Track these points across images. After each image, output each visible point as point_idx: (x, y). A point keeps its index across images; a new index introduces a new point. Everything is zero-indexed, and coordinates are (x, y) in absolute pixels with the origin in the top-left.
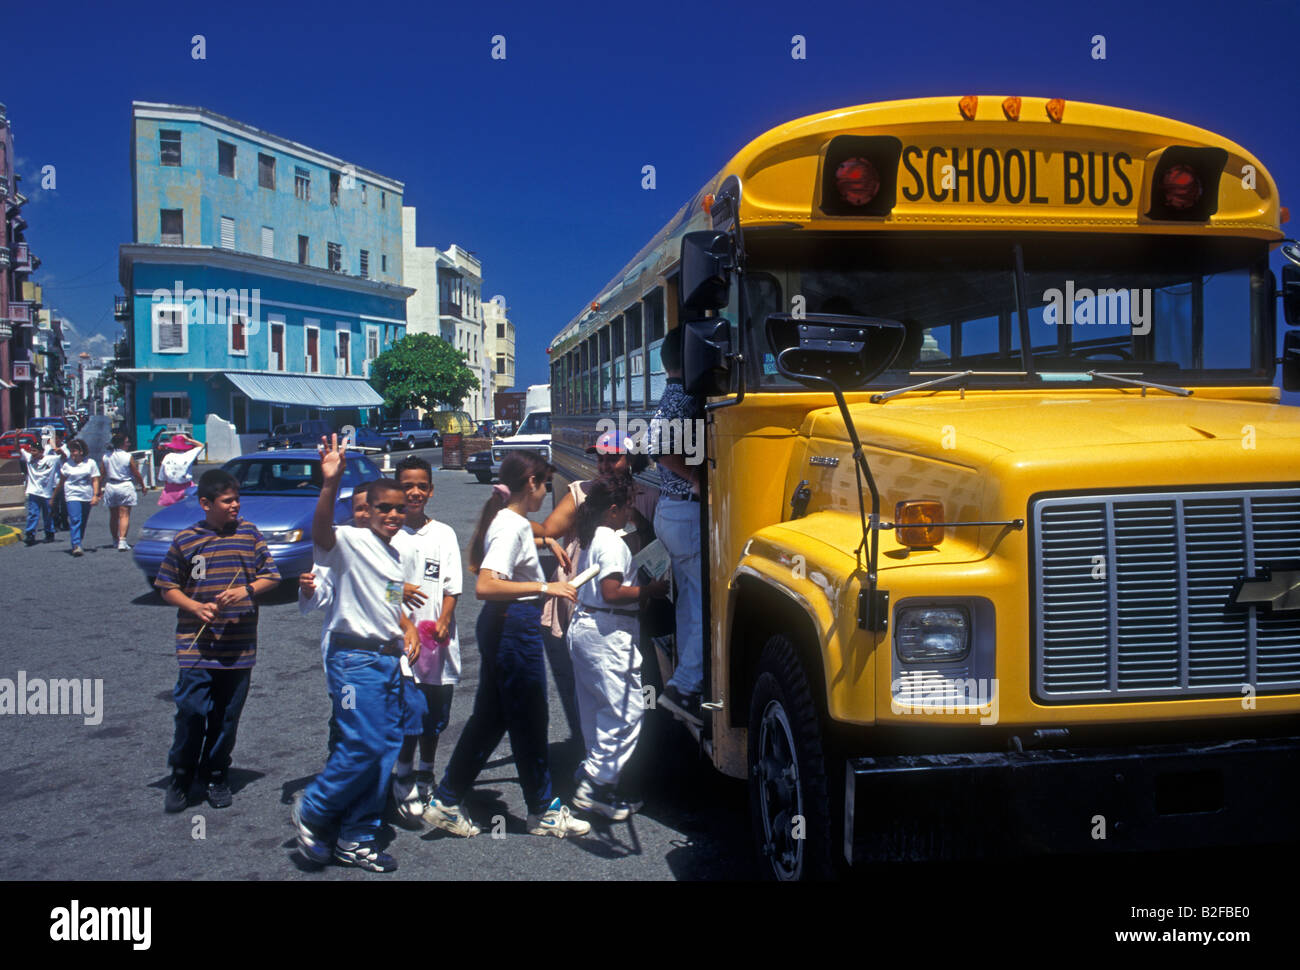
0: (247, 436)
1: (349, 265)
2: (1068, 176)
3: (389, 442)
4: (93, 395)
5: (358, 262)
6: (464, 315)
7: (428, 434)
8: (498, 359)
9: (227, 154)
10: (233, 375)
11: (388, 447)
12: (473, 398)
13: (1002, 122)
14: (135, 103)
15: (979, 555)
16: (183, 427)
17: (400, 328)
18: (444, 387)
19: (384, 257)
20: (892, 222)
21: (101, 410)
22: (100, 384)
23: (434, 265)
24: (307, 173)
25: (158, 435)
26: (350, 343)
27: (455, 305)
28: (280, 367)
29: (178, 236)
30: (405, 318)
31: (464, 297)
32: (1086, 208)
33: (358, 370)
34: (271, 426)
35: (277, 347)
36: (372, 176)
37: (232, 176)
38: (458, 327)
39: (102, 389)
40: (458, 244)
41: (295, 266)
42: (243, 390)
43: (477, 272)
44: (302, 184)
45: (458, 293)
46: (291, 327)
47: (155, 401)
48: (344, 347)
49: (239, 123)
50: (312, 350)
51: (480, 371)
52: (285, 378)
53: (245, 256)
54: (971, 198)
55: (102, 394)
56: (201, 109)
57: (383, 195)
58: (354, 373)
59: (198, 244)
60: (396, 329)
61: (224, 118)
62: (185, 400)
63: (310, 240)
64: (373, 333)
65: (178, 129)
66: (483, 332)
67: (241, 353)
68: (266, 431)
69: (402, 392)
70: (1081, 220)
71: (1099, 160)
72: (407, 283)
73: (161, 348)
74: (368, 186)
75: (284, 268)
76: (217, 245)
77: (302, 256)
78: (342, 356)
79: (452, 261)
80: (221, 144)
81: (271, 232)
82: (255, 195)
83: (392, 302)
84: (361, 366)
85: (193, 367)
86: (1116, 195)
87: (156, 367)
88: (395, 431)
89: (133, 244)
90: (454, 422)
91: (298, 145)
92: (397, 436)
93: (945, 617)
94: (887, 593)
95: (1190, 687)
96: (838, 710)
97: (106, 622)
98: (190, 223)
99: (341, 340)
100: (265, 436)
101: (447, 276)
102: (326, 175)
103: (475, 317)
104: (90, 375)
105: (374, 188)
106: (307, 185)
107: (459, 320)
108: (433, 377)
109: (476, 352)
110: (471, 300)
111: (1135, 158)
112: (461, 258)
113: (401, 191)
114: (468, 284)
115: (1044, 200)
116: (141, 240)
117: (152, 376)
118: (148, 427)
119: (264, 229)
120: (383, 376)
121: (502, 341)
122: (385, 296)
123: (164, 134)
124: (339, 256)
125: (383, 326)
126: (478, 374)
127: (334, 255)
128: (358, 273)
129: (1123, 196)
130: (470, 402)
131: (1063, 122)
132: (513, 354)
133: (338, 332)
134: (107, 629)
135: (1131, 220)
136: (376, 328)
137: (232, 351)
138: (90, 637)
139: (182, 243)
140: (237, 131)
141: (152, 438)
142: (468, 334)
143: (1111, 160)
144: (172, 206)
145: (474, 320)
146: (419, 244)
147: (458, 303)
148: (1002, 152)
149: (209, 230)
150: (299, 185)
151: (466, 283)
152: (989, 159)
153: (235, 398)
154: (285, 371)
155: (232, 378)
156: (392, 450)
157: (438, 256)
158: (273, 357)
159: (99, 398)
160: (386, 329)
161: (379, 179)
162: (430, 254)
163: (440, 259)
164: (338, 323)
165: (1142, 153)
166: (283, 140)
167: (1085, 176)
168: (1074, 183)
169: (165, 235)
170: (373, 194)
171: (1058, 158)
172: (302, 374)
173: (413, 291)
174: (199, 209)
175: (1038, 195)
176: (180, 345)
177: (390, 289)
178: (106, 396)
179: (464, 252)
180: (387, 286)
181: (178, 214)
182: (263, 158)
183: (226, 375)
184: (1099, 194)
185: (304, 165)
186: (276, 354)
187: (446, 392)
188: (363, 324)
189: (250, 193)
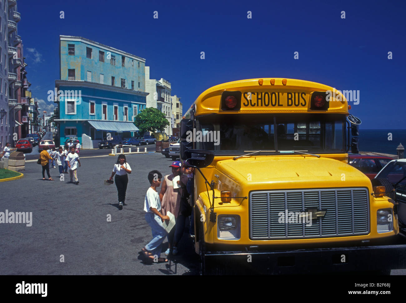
0: (95, 141)
1: (128, 86)
2: (288, 99)
3: (140, 142)
4: (47, 125)
5: (131, 85)
6: (165, 101)
7: (153, 140)
8: (177, 115)
9: (89, 51)
10: (90, 121)
11: (140, 144)
12: (168, 128)
13: (270, 86)
14: (60, 36)
15: (238, 205)
16: (75, 138)
17: (144, 106)
18: (158, 125)
19: (139, 83)
20: (240, 112)
21: (50, 130)
22: (50, 121)
23: (155, 85)
24: (114, 57)
25: (67, 141)
26: (128, 111)
27: (162, 98)
28: (105, 119)
29: (74, 77)
30: (146, 103)
31: (165, 95)
32: (293, 107)
33: (130, 119)
34: (102, 138)
35: (105, 112)
36: (135, 57)
37: (91, 58)
38: (163, 105)
39: (50, 123)
40: (163, 78)
41: (111, 86)
42: (93, 126)
43: (170, 87)
44: (113, 60)
45: (163, 94)
46: (109, 106)
47: (66, 130)
48: (126, 112)
49: (93, 41)
50: (116, 113)
51: (171, 119)
52: (107, 122)
53: (94, 83)
54: (262, 105)
55: (50, 125)
56: (81, 37)
57: (139, 63)
58: (129, 120)
59: (80, 80)
60: (143, 106)
61: (88, 40)
62: (76, 129)
63: (115, 78)
64: (135, 107)
65: (74, 44)
66: (172, 106)
67: (93, 114)
68: (101, 139)
69: (145, 127)
70: (292, 110)
71: (297, 95)
72: (146, 91)
73: (68, 113)
74: (134, 60)
75: (107, 87)
76: (86, 80)
77: (113, 83)
78: (125, 115)
79: (161, 84)
80: (87, 48)
81: (103, 75)
82: (98, 64)
83: (142, 98)
84: (131, 118)
85: (78, 119)
86: (302, 104)
87: (66, 119)
88: (142, 139)
89: (59, 80)
90: (161, 136)
91: (112, 48)
92: (143, 141)
93: (230, 219)
94: (216, 213)
95: (288, 237)
96: (206, 240)
97: (46, 205)
98: (78, 73)
99: (125, 110)
100: (100, 141)
101: (160, 89)
102: (121, 57)
103: (169, 101)
104: (47, 118)
105: (136, 61)
106: (115, 60)
107: (163, 103)
108: (154, 122)
109: (169, 113)
110: (168, 96)
111: (307, 94)
112: (164, 82)
113: (145, 62)
114: (166, 91)
115: (282, 105)
116: (62, 79)
117: (65, 122)
118: (64, 138)
119: (101, 75)
120: (138, 122)
121: (178, 109)
122: (139, 95)
123: (69, 45)
124: (125, 83)
125: (139, 105)
126: (169, 120)
127: (123, 83)
128: (131, 88)
129: (304, 104)
130: (167, 129)
131: (286, 85)
132: (182, 113)
133: (124, 107)
134: (47, 207)
135: (306, 110)
136: (136, 106)
137: (90, 114)
138: (42, 210)
139: (75, 80)
140: (92, 44)
141: (65, 141)
142: (167, 107)
143: (300, 94)
144: (72, 68)
145: (168, 102)
146: (151, 78)
147: (163, 97)
148: (270, 93)
149: (83, 76)
150: (112, 61)
151: (166, 90)
152: (267, 95)
153: (91, 129)
154: (107, 120)
155: (90, 122)
156: (141, 145)
157: (157, 82)
158: (103, 115)
159: (49, 126)
160: (140, 106)
161: (138, 58)
162: (154, 82)
163: (157, 83)
164: (124, 104)
165: (309, 93)
166: (107, 46)
167: (293, 99)
168: (290, 101)
169: (70, 77)
170: (136, 63)
171: (286, 94)
172: (112, 121)
173: (148, 94)
174: (80, 69)
175: (280, 104)
176: (74, 112)
177: (141, 93)
178: (52, 125)
179: (165, 81)
180: (140, 92)
181: (74, 70)
182: (100, 52)
183: (88, 121)
184: (297, 103)
185: (114, 54)
186: (104, 115)
187: (158, 126)
188: (132, 104)
189: (96, 63)
